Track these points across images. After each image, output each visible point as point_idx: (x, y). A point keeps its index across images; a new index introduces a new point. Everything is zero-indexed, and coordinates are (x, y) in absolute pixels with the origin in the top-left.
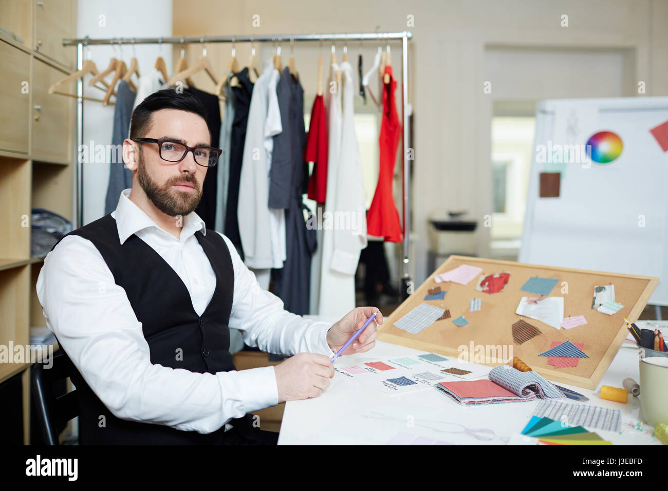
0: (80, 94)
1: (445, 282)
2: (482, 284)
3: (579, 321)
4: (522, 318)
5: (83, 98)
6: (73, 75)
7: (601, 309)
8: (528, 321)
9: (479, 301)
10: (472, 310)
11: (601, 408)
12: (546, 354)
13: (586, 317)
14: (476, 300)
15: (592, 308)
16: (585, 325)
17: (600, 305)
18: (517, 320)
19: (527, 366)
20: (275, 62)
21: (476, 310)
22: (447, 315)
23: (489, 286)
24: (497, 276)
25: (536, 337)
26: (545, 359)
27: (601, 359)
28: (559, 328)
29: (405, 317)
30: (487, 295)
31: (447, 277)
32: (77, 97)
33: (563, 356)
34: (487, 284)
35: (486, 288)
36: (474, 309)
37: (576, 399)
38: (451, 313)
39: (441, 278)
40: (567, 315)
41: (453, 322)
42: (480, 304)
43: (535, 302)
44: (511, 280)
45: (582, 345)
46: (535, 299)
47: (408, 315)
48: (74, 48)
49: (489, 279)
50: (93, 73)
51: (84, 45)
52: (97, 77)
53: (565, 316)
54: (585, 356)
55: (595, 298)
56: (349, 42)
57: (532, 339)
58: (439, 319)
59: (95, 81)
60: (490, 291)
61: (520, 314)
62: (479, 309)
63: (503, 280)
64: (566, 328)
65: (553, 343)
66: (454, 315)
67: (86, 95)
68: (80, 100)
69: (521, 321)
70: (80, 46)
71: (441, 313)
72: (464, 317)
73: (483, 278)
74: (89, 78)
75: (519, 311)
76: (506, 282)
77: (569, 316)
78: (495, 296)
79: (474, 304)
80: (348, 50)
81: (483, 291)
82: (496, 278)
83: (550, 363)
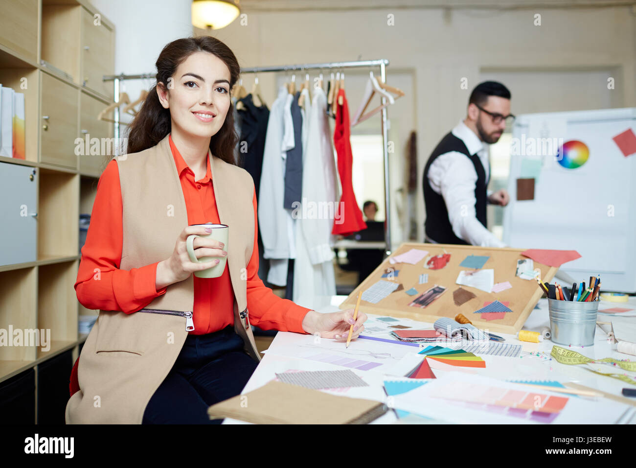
0: (117, 119)
1: (398, 263)
2: (429, 263)
3: (506, 286)
4: (460, 287)
5: (119, 123)
6: (112, 105)
7: (522, 276)
8: (466, 289)
9: (426, 276)
10: (421, 283)
11: (520, 346)
12: (480, 311)
13: (511, 283)
14: (424, 275)
15: (516, 276)
16: (511, 289)
17: (522, 273)
18: (457, 288)
19: (467, 320)
20: (288, 88)
21: (424, 282)
22: (400, 288)
23: (434, 264)
24: (440, 256)
25: (472, 300)
26: (480, 315)
27: (522, 312)
28: (490, 292)
29: (366, 291)
30: (433, 271)
31: (400, 259)
32: (114, 122)
33: (493, 312)
34: (432, 263)
35: (432, 266)
36: (422, 281)
37: (496, 340)
38: (404, 286)
39: (395, 260)
40: (496, 281)
41: (406, 293)
42: (427, 278)
43: (471, 274)
44: (451, 259)
45: (507, 303)
46: (471, 272)
47: (368, 289)
48: (111, 83)
49: (434, 259)
50: (127, 103)
51: (120, 80)
52: (129, 106)
53: (495, 283)
54: (510, 311)
55: (518, 269)
56: (345, 70)
57: (469, 302)
58: (394, 291)
59: (128, 109)
60: (435, 268)
61: (459, 283)
62: (427, 282)
63: (445, 259)
64: (496, 292)
65: (486, 303)
66: (406, 288)
67: (122, 121)
68: (117, 125)
69: (460, 289)
70: (117, 81)
71: (396, 286)
72: (414, 289)
73: (429, 259)
74: (123, 106)
75: (459, 281)
76: (448, 261)
77: (498, 283)
78: (439, 272)
79: (422, 278)
80: (345, 77)
81: (430, 268)
82: (440, 258)
83: (483, 318)
